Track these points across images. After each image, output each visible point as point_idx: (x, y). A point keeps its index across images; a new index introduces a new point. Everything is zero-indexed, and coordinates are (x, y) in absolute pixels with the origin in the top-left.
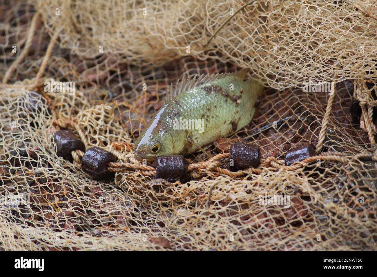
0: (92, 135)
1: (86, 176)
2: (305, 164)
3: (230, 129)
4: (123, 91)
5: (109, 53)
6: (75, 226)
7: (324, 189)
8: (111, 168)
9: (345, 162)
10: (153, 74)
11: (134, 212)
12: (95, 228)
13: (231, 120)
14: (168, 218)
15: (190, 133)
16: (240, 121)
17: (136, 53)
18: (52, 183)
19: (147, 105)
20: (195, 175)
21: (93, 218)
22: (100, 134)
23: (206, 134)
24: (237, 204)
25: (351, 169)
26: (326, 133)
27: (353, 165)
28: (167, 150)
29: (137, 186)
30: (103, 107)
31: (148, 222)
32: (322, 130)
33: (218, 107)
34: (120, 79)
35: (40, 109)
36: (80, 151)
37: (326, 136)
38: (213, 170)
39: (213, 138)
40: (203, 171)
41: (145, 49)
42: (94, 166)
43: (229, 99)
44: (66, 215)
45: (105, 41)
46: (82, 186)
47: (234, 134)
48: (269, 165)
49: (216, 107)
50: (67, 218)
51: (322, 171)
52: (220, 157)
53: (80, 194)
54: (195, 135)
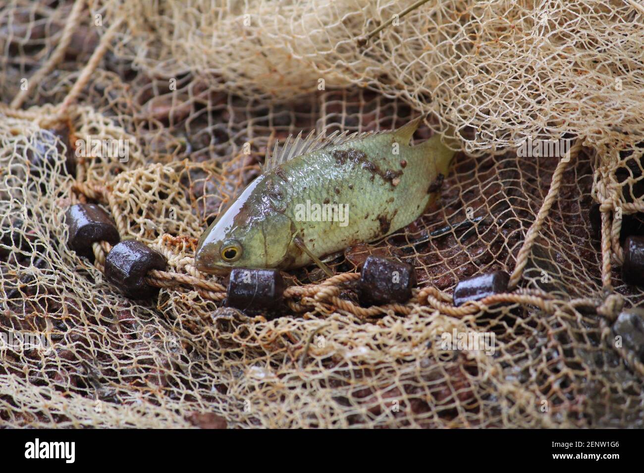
0: (134, 217)
1: (114, 289)
2: (483, 307)
3: (376, 230)
4: (213, 140)
5: (197, 72)
6: (73, 377)
7: (507, 357)
8: (154, 281)
9: (550, 311)
10: (270, 116)
11: (179, 362)
12: (107, 384)
13: (379, 213)
14: (233, 380)
15: (299, 231)
16: (396, 216)
17: (243, 75)
18: (46, 296)
19: (247, 171)
20: (295, 306)
21: (107, 366)
22: (148, 217)
23: (331, 235)
24: (350, 367)
25: (559, 325)
26: (530, 254)
27: (563, 318)
28: (253, 258)
29: (190, 318)
30: (158, 169)
31: (201, 382)
32: (523, 249)
33: (356, 188)
34: (210, 118)
35: (52, 162)
36: (108, 244)
37: (529, 259)
38: (326, 300)
39: (343, 243)
40: (308, 301)
41: (257, 70)
42: (123, 275)
43: (377, 177)
44: (60, 356)
45: (192, 48)
46: (100, 306)
47: (384, 238)
48: (425, 302)
49: (351, 188)
50: (62, 361)
51: (511, 322)
52: (343, 278)
53: (93, 321)
54: (309, 235)
